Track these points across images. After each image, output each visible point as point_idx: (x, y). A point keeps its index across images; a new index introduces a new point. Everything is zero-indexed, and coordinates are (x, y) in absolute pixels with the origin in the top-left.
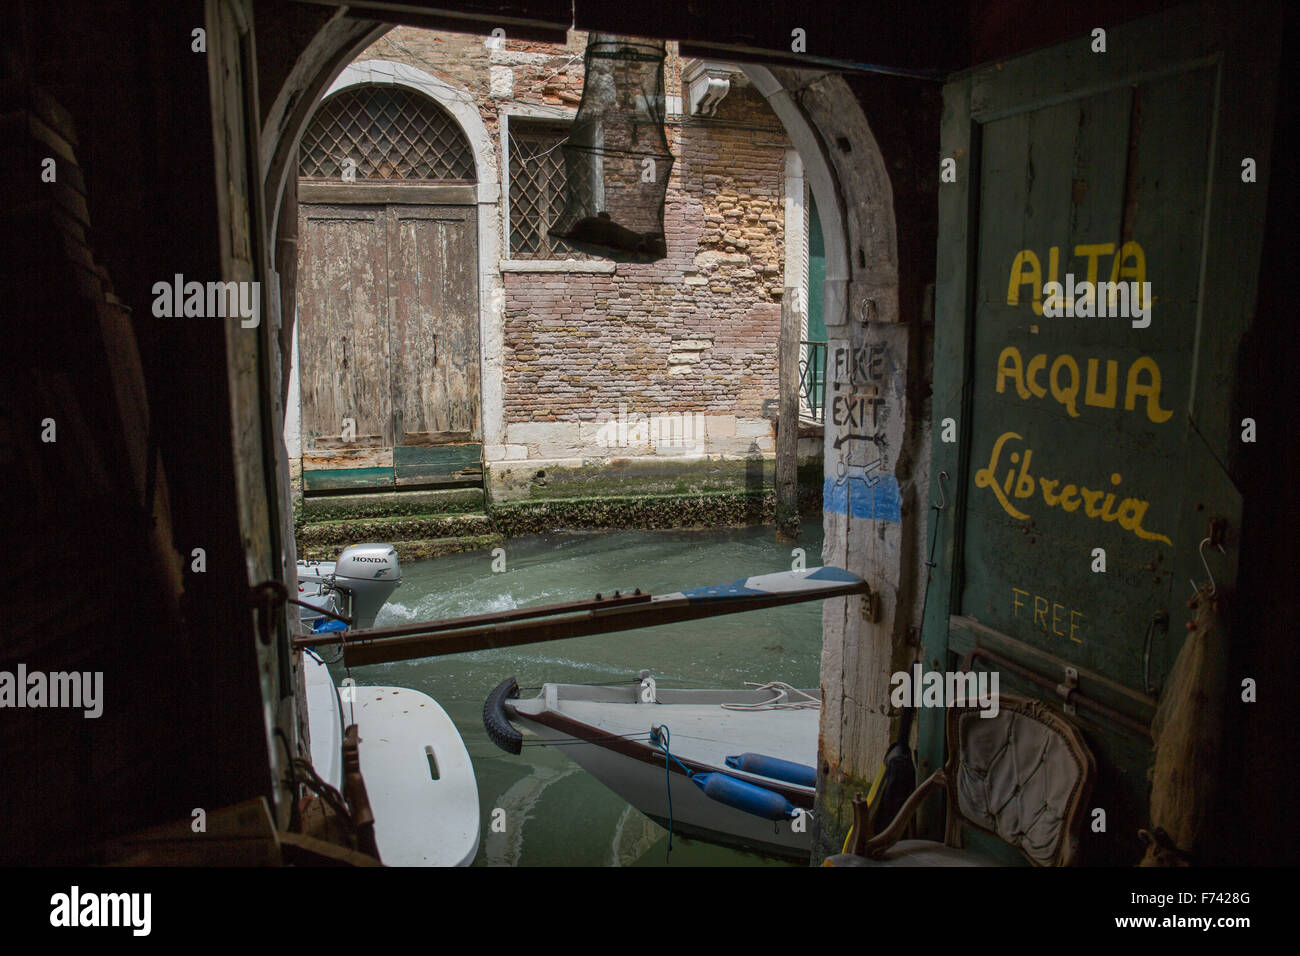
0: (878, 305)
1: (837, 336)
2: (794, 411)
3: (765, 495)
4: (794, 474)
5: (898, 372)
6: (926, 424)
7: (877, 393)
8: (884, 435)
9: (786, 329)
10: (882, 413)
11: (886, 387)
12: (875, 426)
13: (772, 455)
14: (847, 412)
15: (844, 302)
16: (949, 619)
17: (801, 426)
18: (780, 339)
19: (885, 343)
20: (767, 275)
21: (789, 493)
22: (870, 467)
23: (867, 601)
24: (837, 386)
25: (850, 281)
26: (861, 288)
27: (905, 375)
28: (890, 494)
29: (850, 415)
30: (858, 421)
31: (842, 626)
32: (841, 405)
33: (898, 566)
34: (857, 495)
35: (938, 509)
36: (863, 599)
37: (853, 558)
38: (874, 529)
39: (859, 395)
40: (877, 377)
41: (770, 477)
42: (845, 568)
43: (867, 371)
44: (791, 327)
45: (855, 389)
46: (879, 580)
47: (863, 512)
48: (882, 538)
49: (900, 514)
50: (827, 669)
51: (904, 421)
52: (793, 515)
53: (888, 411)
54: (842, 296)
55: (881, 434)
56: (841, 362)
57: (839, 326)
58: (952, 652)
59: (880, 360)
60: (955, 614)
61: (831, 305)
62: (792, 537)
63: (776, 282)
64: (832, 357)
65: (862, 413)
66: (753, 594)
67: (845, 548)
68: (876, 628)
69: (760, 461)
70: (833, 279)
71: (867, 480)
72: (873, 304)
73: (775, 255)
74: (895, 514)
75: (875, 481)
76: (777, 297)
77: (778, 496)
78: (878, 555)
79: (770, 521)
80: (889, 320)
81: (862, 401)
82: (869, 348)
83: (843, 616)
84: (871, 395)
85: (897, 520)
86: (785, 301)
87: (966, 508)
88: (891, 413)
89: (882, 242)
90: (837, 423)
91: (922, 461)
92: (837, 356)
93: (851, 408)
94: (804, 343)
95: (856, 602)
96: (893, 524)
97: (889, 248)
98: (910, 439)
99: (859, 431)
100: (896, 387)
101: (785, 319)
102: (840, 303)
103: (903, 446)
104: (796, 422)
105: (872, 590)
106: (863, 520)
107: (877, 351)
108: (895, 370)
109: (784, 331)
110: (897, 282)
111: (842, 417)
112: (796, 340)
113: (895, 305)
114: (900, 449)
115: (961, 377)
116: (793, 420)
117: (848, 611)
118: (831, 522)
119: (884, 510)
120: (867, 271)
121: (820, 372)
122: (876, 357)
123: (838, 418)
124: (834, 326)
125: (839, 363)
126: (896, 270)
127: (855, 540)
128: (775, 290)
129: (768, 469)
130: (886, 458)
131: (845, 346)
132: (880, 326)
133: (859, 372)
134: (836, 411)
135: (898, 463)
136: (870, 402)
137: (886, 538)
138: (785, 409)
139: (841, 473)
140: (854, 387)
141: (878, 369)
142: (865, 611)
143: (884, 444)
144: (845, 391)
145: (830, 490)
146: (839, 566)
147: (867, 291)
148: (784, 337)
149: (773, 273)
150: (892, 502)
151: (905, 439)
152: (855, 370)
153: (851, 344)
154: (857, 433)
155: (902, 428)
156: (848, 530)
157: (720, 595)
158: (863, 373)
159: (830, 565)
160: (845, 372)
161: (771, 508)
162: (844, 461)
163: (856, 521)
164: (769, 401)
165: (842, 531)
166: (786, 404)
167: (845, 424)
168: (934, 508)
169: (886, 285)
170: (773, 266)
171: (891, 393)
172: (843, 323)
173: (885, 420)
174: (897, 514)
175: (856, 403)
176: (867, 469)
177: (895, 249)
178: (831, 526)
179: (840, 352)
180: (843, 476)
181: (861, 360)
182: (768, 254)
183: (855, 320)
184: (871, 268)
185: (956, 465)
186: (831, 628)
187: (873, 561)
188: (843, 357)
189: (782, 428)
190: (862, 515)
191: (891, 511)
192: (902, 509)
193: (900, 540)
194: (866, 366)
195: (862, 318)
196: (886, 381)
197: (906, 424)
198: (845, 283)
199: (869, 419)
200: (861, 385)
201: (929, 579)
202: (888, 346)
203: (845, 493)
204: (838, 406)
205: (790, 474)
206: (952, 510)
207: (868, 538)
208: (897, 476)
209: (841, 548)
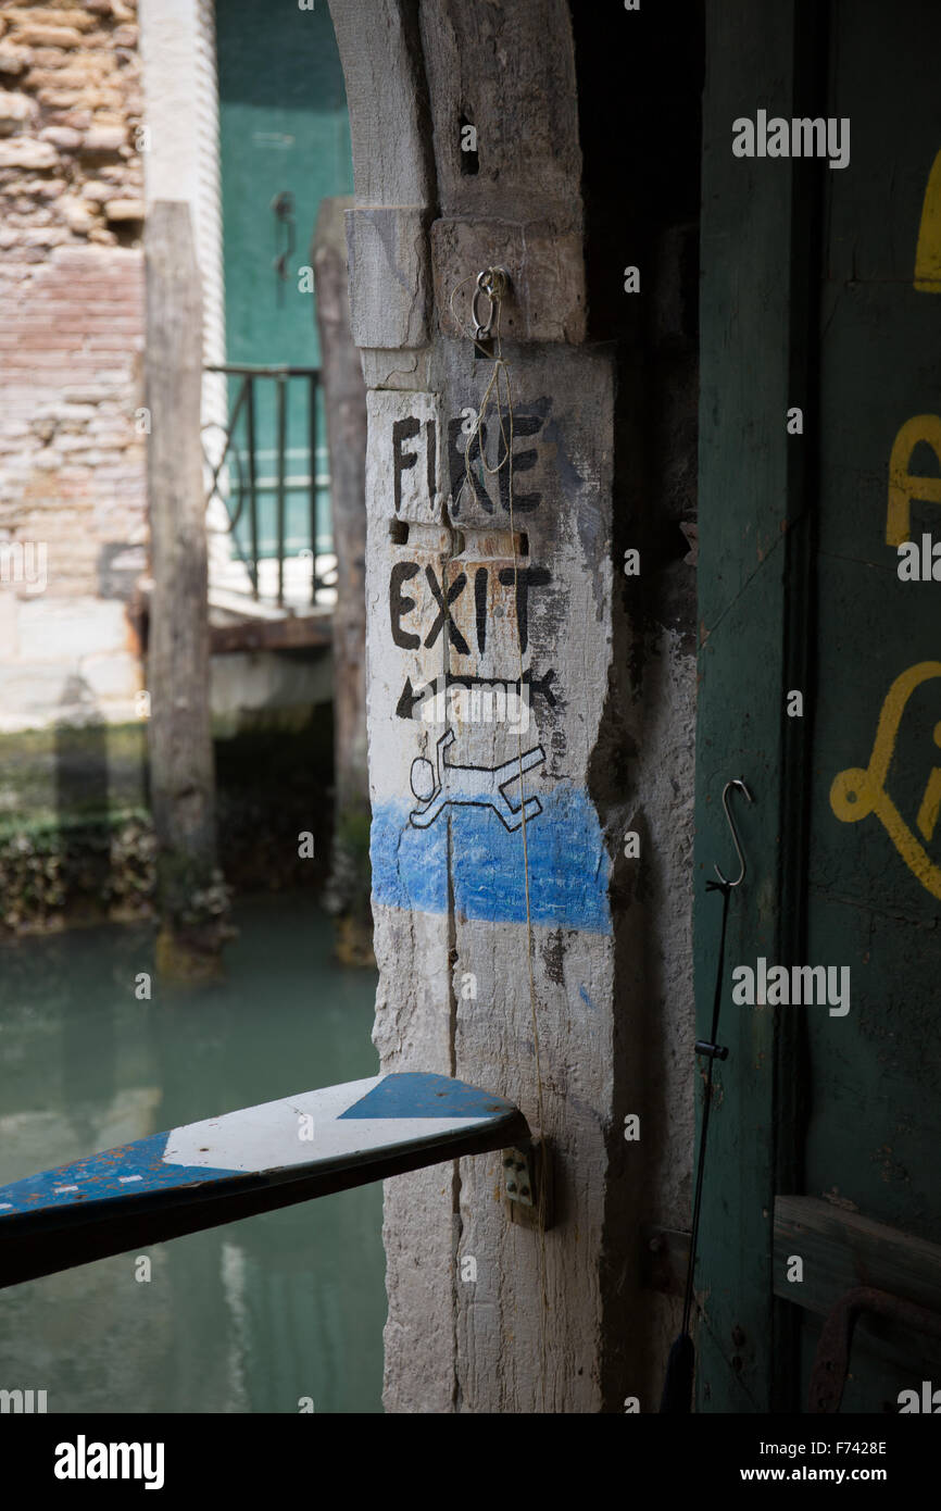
0: (524, 289)
1: (393, 381)
2: (194, 576)
3: (116, 830)
4: (204, 761)
5: (587, 488)
6: (672, 637)
7: (524, 551)
8: (551, 674)
9: (161, 331)
10: (541, 610)
11: (551, 533)
12: (523, 651)
13: (139, 708)
14: (435, 610)
15: (413, 279)
16: (771, 1209)
17: (218, 620)
18: (142, 358)
19: (545, 403)
20: (92, 160)
21: (193, 821)
22: (513, 770)
23: (520, 1168)
24: (400, 532)
25: (430, 216)
26: (467, 237)
27: (608, 496)
28: (575, 847)
29: (445, 618)
30: (470, 635)
31: (448, 1246)
32: (412, 588)
33: (607, 1058)
34: (476, 853)
35: (726, 890)
36: (508, 1163)
37: (469, 1043)
38: (532, 952)
39: (470, 559)
40: (526, 504)
41: (127, 778)
42: (446, 1071)
43: (492, 486)
44: (175, 323)
45: (458, 541)
46: (551, 1101)
47: (496, 902)
48: (557, 974)
49: (606, 905)
50: (407, 1376)
51: (608, 632)
52: (206, 885)
53: (558, 606)
54: (410, 261)
55: (542, 671)
56: (411, 460)
57: (402, 349)
58: (785, 1303)
59: (532, 455)
60: (786, 1192)
61: (375, 285)
62: (206, 951)
63: (118, 184)
64: (380, 445)
65: (481, 612)
66: (193, 1182)
67: (445, 1010)
68: (552, 1244)
69: (96, 731)
70: (376, 205)
71: (503, 807)
72: (508, 284)
73: (111, 97)
74: (590, 903)
75: (531, 809)
76: (126, 230)
77: (159, 828)
78: (547, 1030)
79: (136, 906)
80: (556, 333)
81: (481, 575)
82: (497, 418)
83: (448, 1214)
84: (507, 557)
85: (599, 923)
86: (153, 244)
87: (806, 883)
88: (570, 610)
89: (532, 97)
90: (406, 641)
91: (663, 745)
92: (397, 444)
93: (447, 596)
94: (213, 369)
95: (485, 1173)
96: (586, 936)
97: (554, 113)
98: (627, 684)
99: (470, 664)
100: (581, 533)
101: (155, 298)
102: (402, 279)
103: (609, 707)
104: (204, 609)
105: (536, 1132)
106: (497, 926)
107: (525, 428)
108: (579, 481)
109: (158, 335)
110: (580, 219)
111: (419, 622)
112: (190, 362)
113: (575, 289)
114: (598, 716)
115: (781, 503)
116: (192, 602)
117: (464, 1200)
118: (397, 936)
119: (557, 895)
120: (484, 182)
121: (267, 455)
122: (518, 445)
123: (407, 624)
124: (385, 350)
125: (404, 461)
126: (574, 184)
127: (470, 987)
128: (118, 209)
129: (123, 751)
130: (559, 741)
131: (422, 410)
132: (529, 350)
133: (467, 489)
134: (400, 605)
135: (594, 758)
136: (506, 577)
137: (567, 973)
138: (167, 572)
139: (424, 791)
140: (453, 532)
141: (523, 481)
142: (513, 1196)
143: (553, 701)
144: (426, 546)
145: (391, 840)
146: (430, 1067)
147: (488, 245)
148: (156, 354)
149: (109, 156)
150: (581, 870)
151: (611, 685)
152: (455, 488)
153: (441, 405)
154: (466, 671)
155: (604, 654)
156: (453, 957)
157: (90, 1197)
158: (482, 493)
159: (400, 1066)
160: (425, 490)
161: (136, 864)
162: (432, 752)
163: (476, 930)
164: (116, 548)
165: (434, 958)
166: (172, 559)
167: (430, 643)
168: (714, 886)
169: (544, 228)
170: (106, 134)
171: (568, 549)
172: (412, 342)
173: (552, 631)
174: (598, 904)
175: (461, 582)
176: (503, 776)
177: (570, 118)
178: (397, 947)
179: (406, 429)
180: (429, 800)
181: (474, 455)
182: (91, 95)
183: (452, 334)
184: (496, 176)
185: (774, 761)
186: (411, 1254)
187: (532, 1048)
188: (416, 445)
189: (160, 630)
190: (492, 913)
191: (580, 897)
192: (612, 890)
193: (610, 980)
194: (488, 470)
195: (473, 328)
196: (552, 520)
197: (615, 641)
198: (417, 221)
199: (503, 628)
200: (477, 528)
201: (708, 1093)
202: (556, 410)
203: (438, 847)
204: (407, 589)
205: (190, 762)
206: (767, 889)
207: (511, 981)
208: (594, 792)
209: (432, 1011)
